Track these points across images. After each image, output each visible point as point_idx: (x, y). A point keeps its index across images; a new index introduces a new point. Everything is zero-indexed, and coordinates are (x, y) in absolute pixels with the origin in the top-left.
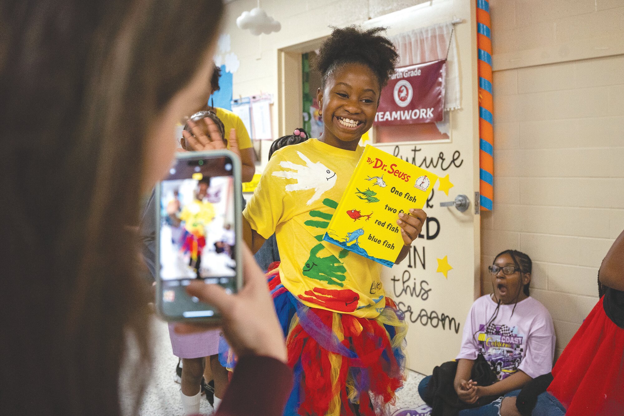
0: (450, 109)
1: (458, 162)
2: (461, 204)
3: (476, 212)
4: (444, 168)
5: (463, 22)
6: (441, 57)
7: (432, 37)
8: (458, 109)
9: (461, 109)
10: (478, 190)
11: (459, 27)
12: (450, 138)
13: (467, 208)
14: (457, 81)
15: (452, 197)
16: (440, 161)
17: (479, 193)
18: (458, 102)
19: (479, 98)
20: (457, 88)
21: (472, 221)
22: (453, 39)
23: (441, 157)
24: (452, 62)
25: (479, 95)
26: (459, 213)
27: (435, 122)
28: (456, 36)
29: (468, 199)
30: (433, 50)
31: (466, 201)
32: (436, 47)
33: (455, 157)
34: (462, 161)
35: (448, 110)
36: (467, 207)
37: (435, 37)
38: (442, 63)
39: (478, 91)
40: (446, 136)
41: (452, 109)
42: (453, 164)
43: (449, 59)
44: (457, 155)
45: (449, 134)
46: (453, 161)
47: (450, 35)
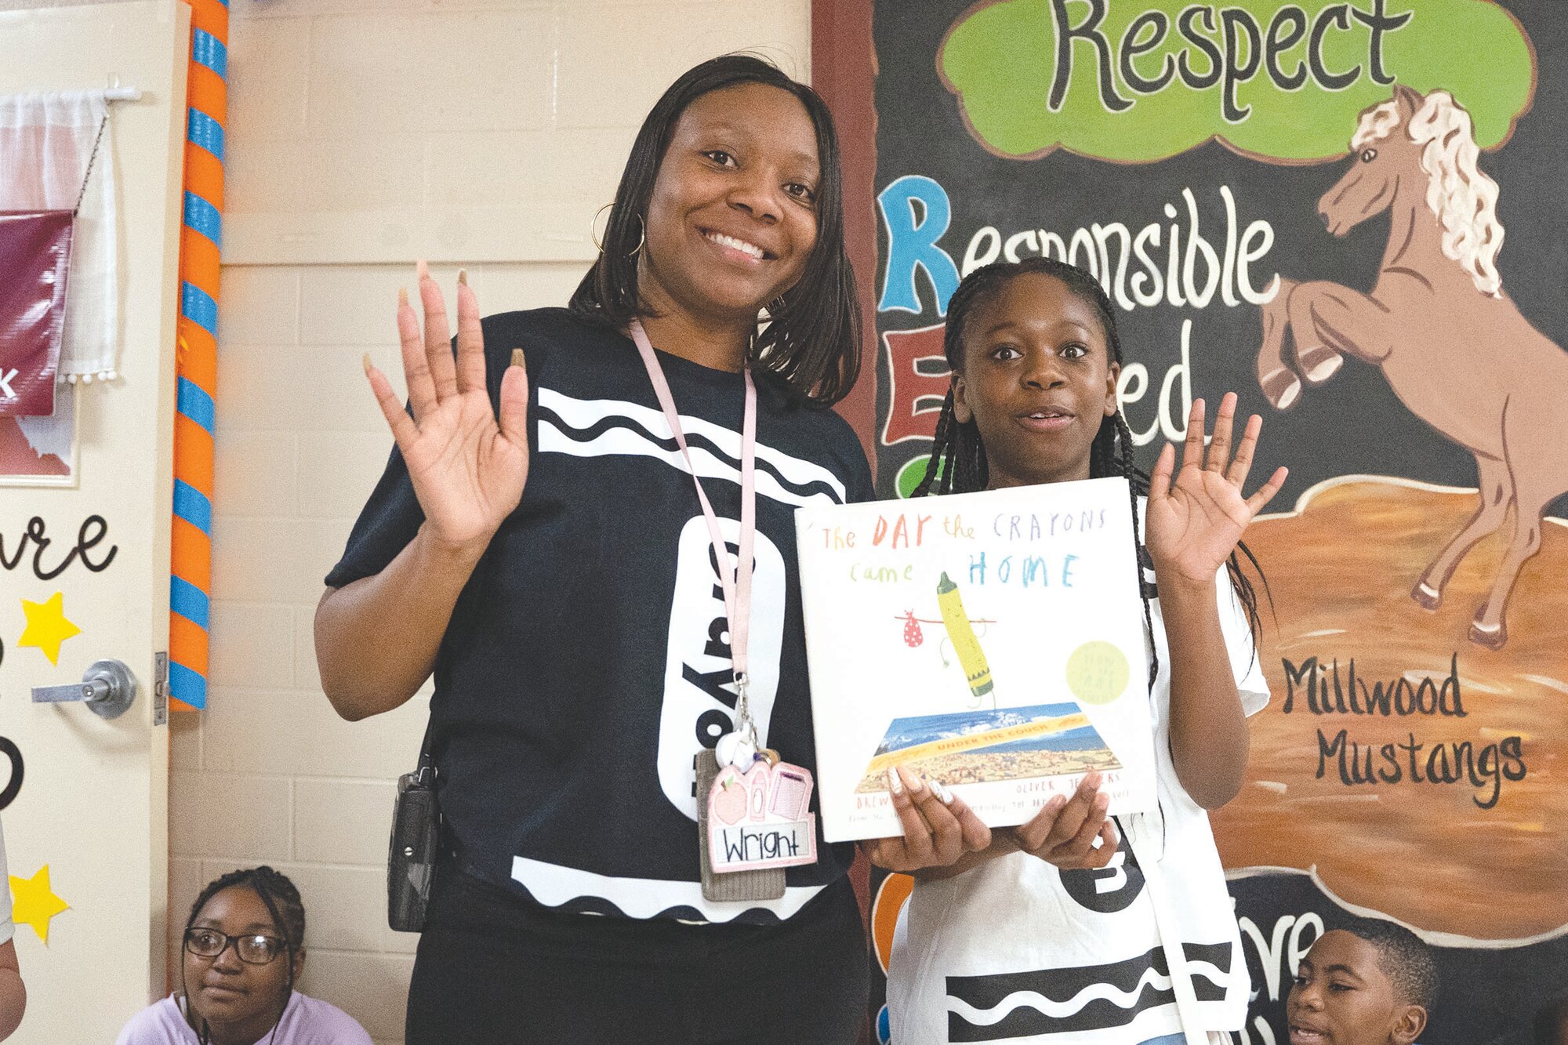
0: (80, 377)
1: (96, 555)
2: (109, 691)
3: (159, 719)
4: (45, 569)
5: (146, 99)
6: (53, 201)
7: (25, 129)
8: (107, 380)
9: (119, 382)
10: (164, 646)
11: (126, 114)
12: (73, 472)
13: (128, 706)
14: (109, 286)
15: (72, 671)
16: (32, 546)
17: (168, 653)
18: (108, 358)
19: (180, 349)
20: (109, 310)
21: (144, 746)
22: (105, 149)
23: (36, 532)
24: (93, 225)
25: (178, 340)
26: (96, 723)
27: (18, 418)
28: (114, 144)
29: (132, 676)
30: (28, 174)
31: (124, 681)
32: (39, 165)
33: (88, 538)
34: (114, 550)
35: (73, 379)
36: (128, 699)
37: (39, 132)
38: (59, 223)
39: (178, 326)
40: (53, 464)
41: (87, 379)
42: (78, 558)
43: (82, 213)
44: (94, 529)
45: (69, 460)
46: (82, 548)
47: (97, 134)
